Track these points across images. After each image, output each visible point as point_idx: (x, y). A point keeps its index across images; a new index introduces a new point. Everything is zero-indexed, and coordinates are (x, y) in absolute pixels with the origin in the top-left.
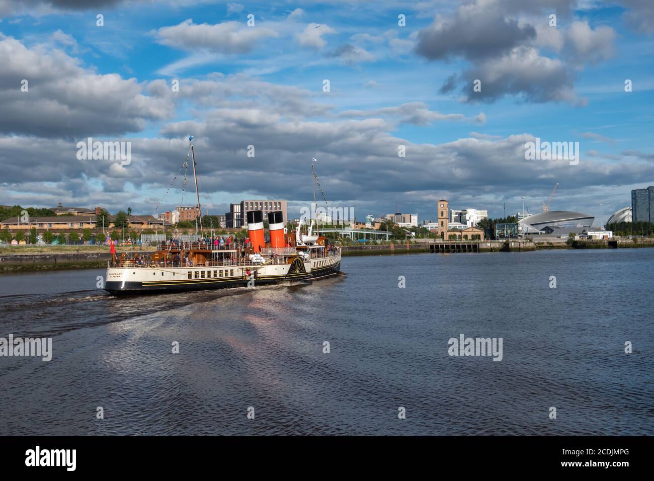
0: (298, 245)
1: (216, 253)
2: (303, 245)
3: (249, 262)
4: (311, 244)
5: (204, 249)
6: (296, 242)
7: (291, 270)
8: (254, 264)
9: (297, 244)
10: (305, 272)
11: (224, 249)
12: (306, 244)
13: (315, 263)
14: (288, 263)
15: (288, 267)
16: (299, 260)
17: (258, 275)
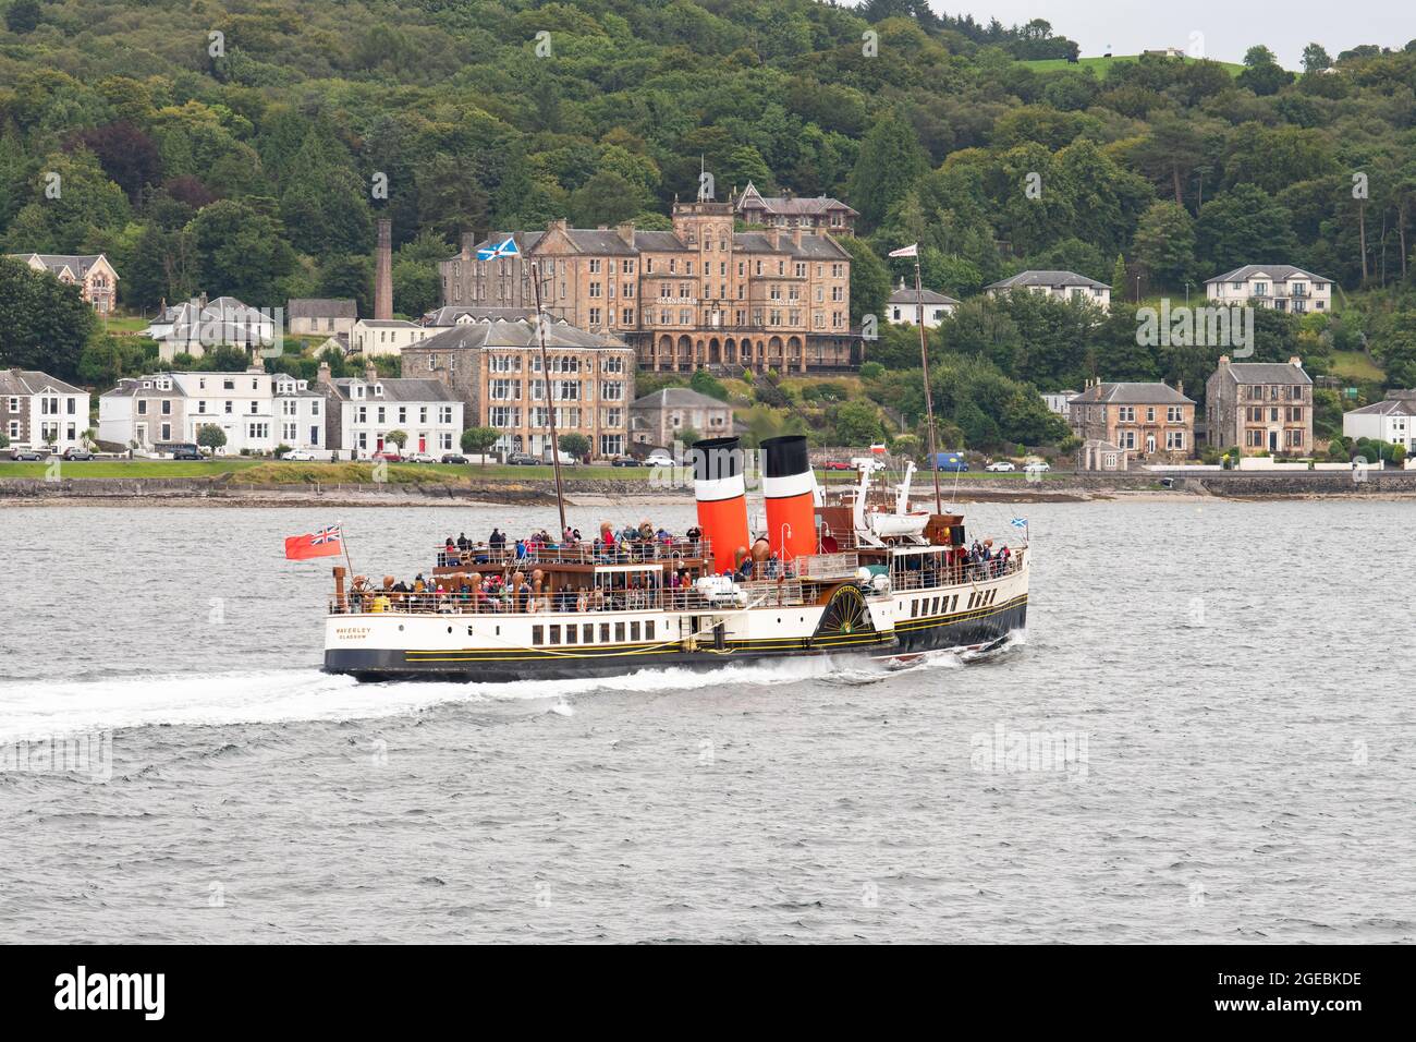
0: (858, 546)
1: (606, 574)
2: (879, 544)
3: (698, 600)
4: (907, 541)
5: (575, 562)
6: (853, 537)
7: (827, 624)
8: (713, 605)
9: (858, 541)
10: (873, 630)
11: (627, 563)
12: (883, 539)
13: (915, 603)
14: (818, 603)
15: (815, 614)
16: (853, 594)
17: (727, 637)
